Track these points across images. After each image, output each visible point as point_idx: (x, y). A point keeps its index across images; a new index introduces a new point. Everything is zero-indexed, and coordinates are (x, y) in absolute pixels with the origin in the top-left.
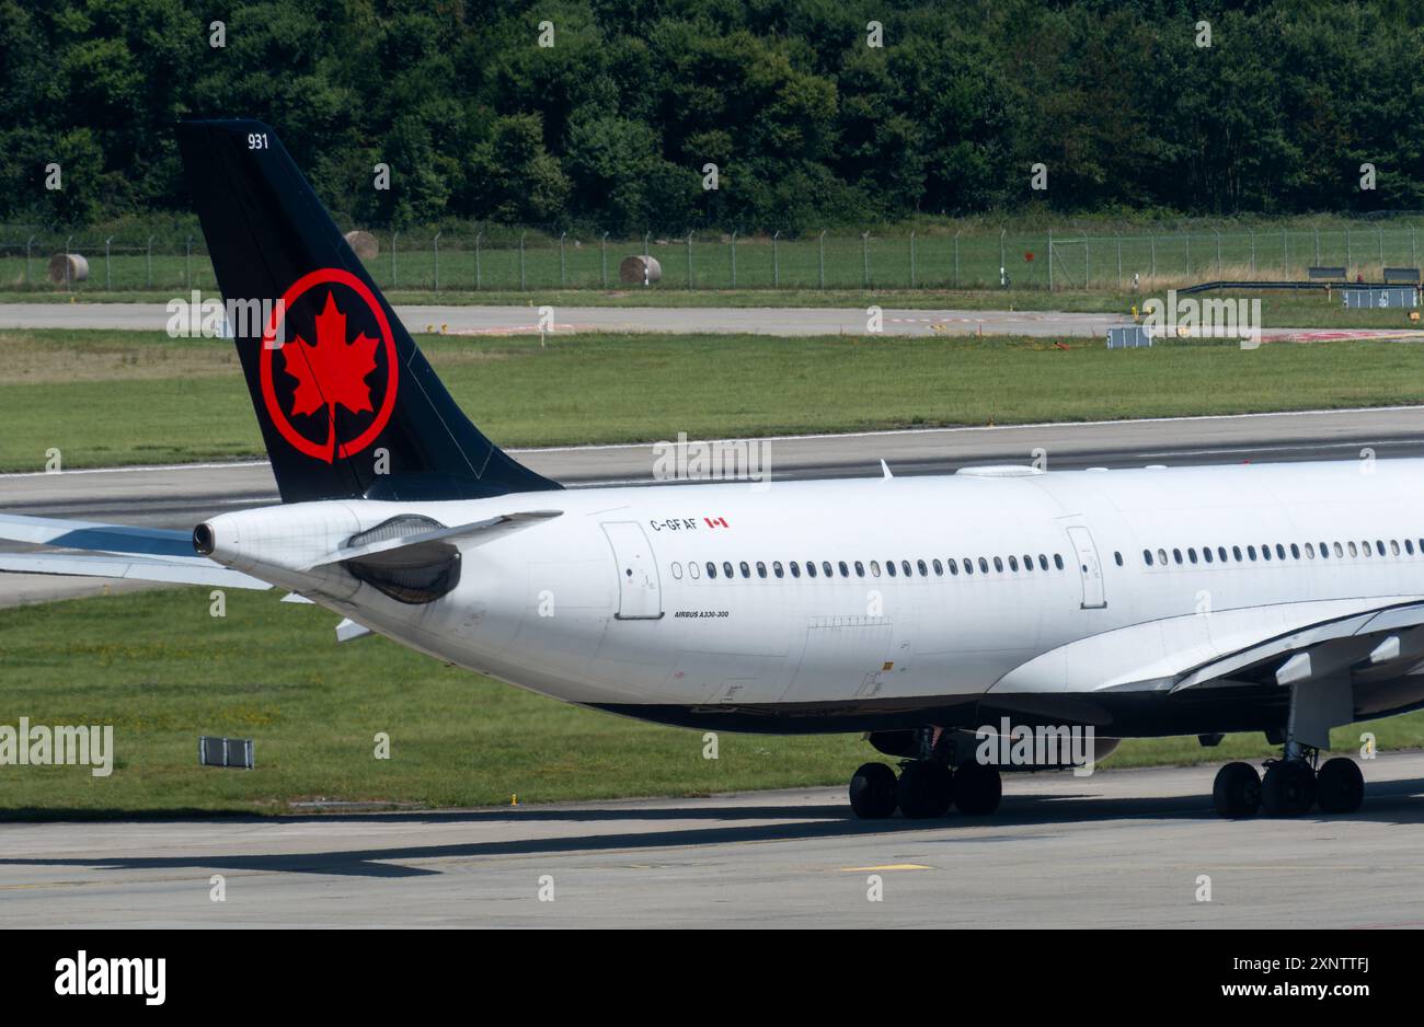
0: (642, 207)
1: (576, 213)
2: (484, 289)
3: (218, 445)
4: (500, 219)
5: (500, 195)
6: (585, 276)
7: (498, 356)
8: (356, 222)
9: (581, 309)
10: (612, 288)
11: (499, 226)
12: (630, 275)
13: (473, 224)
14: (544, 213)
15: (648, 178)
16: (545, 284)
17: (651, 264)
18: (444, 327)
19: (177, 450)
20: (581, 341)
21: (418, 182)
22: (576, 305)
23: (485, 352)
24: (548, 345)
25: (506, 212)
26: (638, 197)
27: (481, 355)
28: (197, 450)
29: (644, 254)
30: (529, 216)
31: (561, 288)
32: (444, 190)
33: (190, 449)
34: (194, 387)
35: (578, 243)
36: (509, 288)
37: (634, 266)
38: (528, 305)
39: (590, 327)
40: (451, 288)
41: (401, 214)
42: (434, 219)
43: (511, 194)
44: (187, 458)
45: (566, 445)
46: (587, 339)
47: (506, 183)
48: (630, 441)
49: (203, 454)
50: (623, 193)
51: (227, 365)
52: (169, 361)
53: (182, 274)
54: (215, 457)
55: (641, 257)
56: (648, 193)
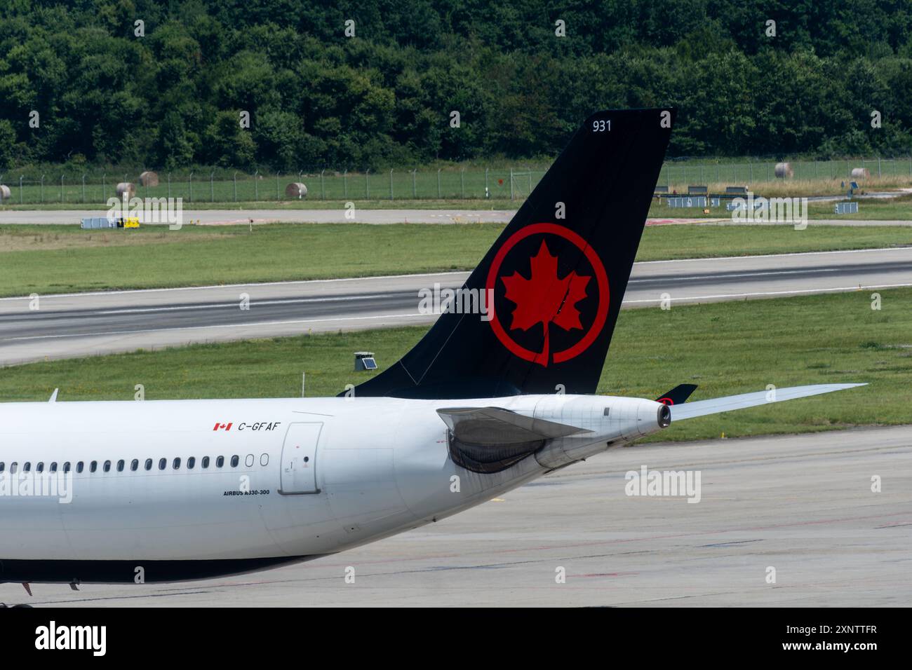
0: (294, 158)
1: (259, 161)
2: (215, 201)
3: (92, 284)
4: (220, 165)
5: (220, 152)
6: (267, 194)
7: (229, 236)
8: (146, 167)
9: (266, 211)
10: (282, 200)
11: (220, 168)
12: (291, 194)
13: (206, 168)
14: (243, 161)
15: (297, 143)
16: (247, 198)
17: (302, 187)
18: (198, 221)
19: (71, 286)
20: (268, 228)
21: (178, 145)
22: (264, 209)
23: (222, 234)
24: (253, 230)
25: (224, 162)
26: (291, 153)
27: (220, 236)
28: (82, 286)
29: (299, 182)
30: (235, 163)
31: (255, 200)
32: (192, 150)
33: (77, 286)
34: (73, 253)
35: (261, 177)
36: (229, 201)
37: (293, 188)
38: (239, 209)
39: (274, 220)
40: (198, 201)
41: (169, 163)
42: (186, 165)
43: (227, 152)
44: (77, 290)
45: (271, 281)
46: (275, 227)
47: (226, 146)
48: (305, 279)
49: (85, 288)
50: (284, 150)
51: (88, 242)
52: (60, 241)
53: (59, 195)
54: (91, 289)
55: (298, 184)
56: (297, 150)
